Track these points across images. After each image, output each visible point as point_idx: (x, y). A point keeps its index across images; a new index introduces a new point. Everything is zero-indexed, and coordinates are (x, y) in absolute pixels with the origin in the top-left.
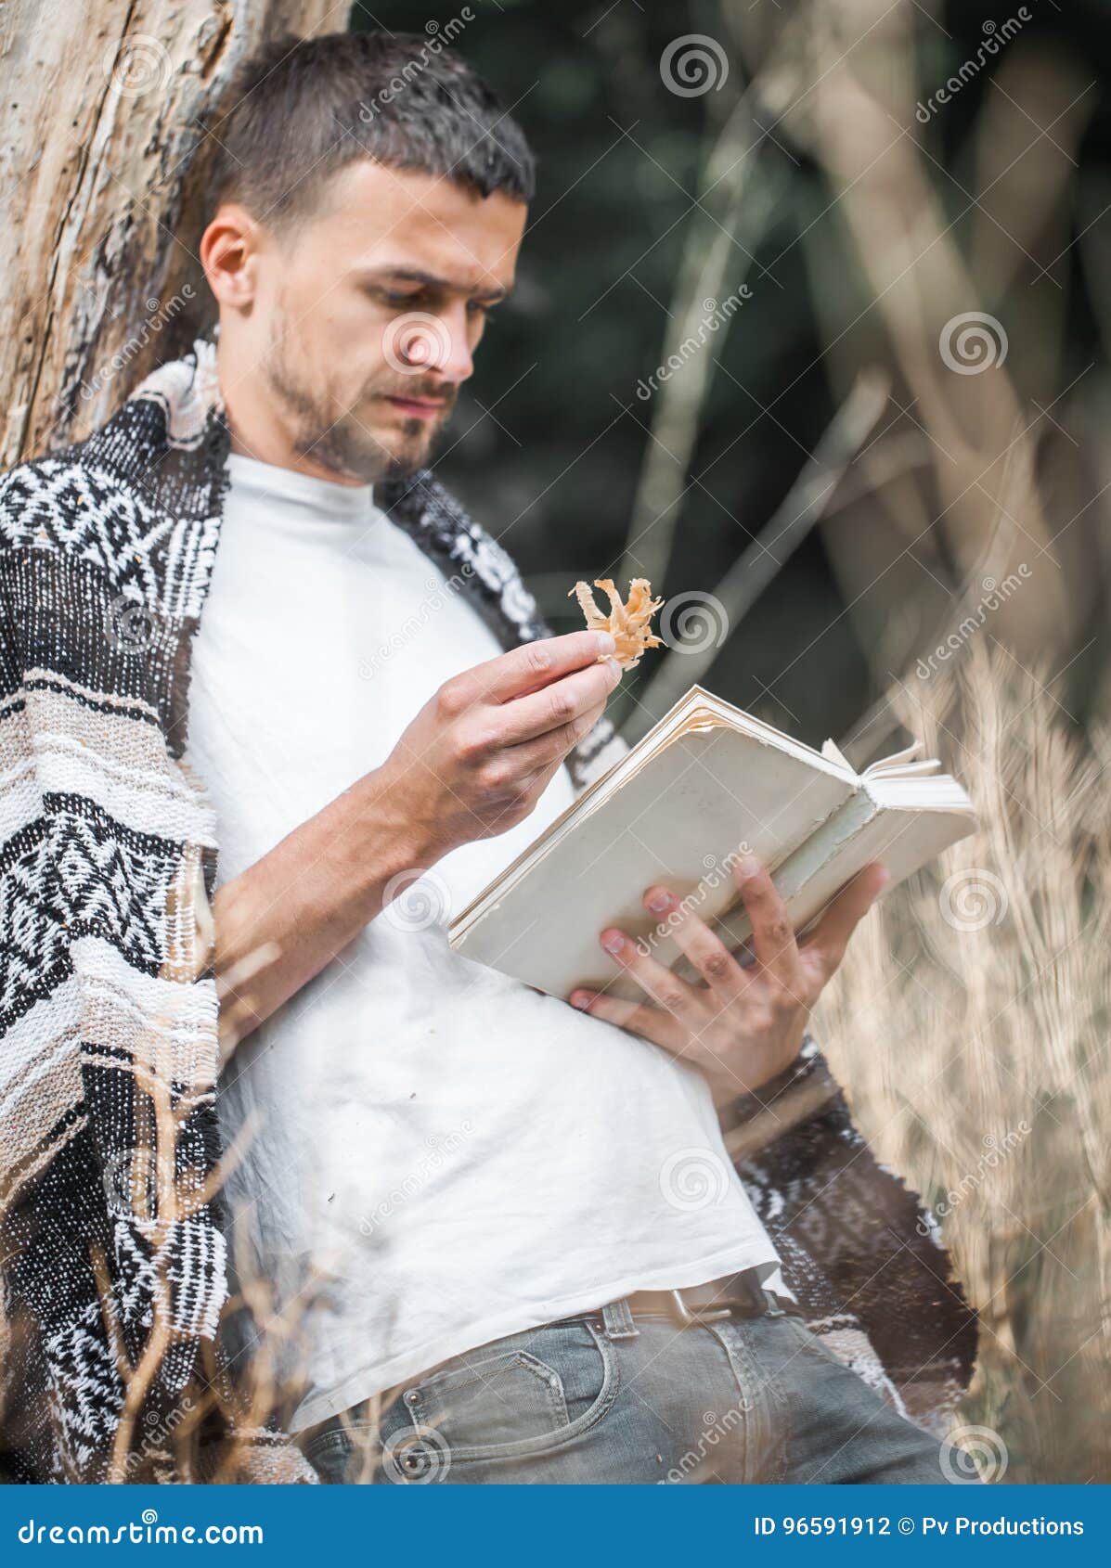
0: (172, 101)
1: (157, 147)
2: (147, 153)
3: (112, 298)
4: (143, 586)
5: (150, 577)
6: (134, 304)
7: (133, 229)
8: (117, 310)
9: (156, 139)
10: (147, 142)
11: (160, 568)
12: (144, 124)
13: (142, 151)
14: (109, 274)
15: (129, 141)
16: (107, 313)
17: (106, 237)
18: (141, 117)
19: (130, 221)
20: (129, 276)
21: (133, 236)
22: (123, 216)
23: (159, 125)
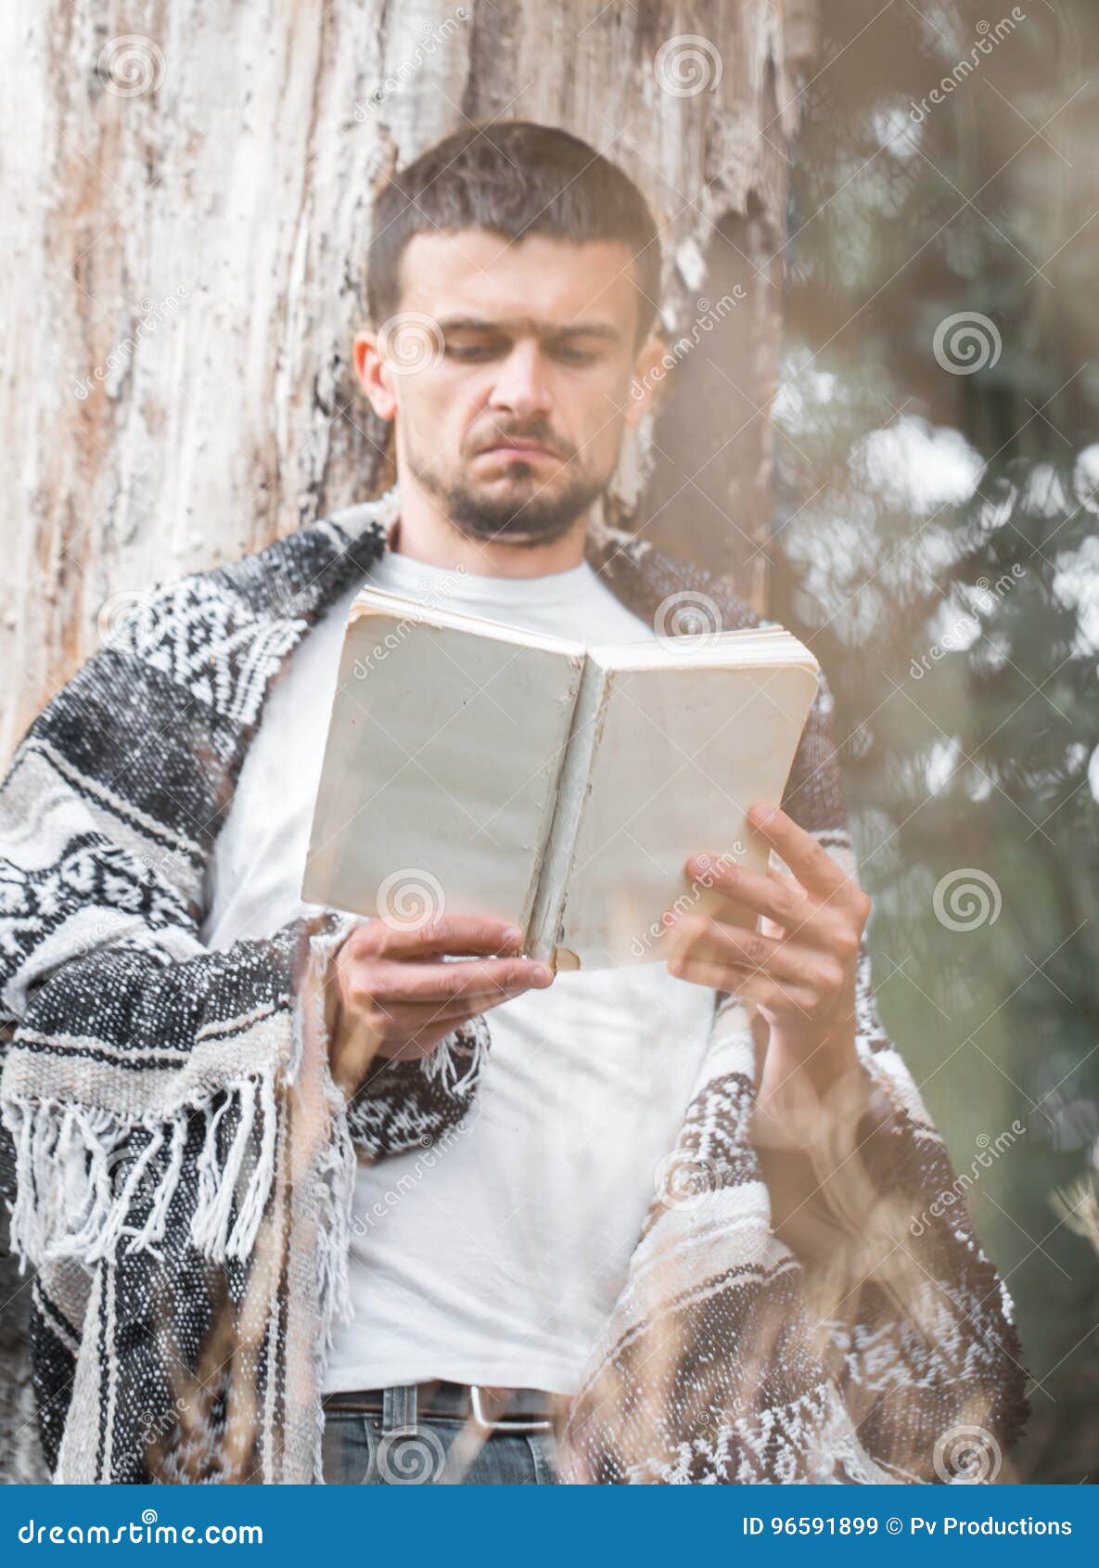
0: (353, 237)
1: (350, 284)
2: (342, 293)
3: (333, 435)
4: (214, 686)
5: (224, 678)
6: (357, 439)
7: (341, 368)
8: (340, 446)
9: (347, 278)
10: (340, 282)
11: (235, 671)
12: (334, 264)
13: (336, 290)
14: (326, 412)
15: (323, 282)
16: (331, 450)
17: (316, 380)
18: (329, 258)
19: (337, 360)
20: (348, 411)
21: (343, 375)
22: (329, 357)
23: (347, 263)
